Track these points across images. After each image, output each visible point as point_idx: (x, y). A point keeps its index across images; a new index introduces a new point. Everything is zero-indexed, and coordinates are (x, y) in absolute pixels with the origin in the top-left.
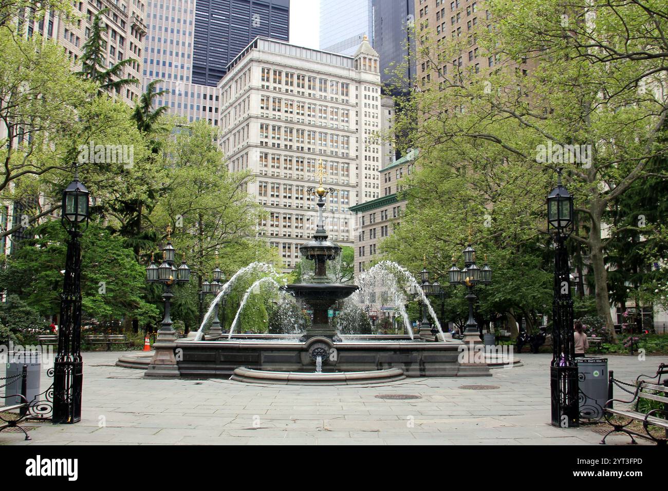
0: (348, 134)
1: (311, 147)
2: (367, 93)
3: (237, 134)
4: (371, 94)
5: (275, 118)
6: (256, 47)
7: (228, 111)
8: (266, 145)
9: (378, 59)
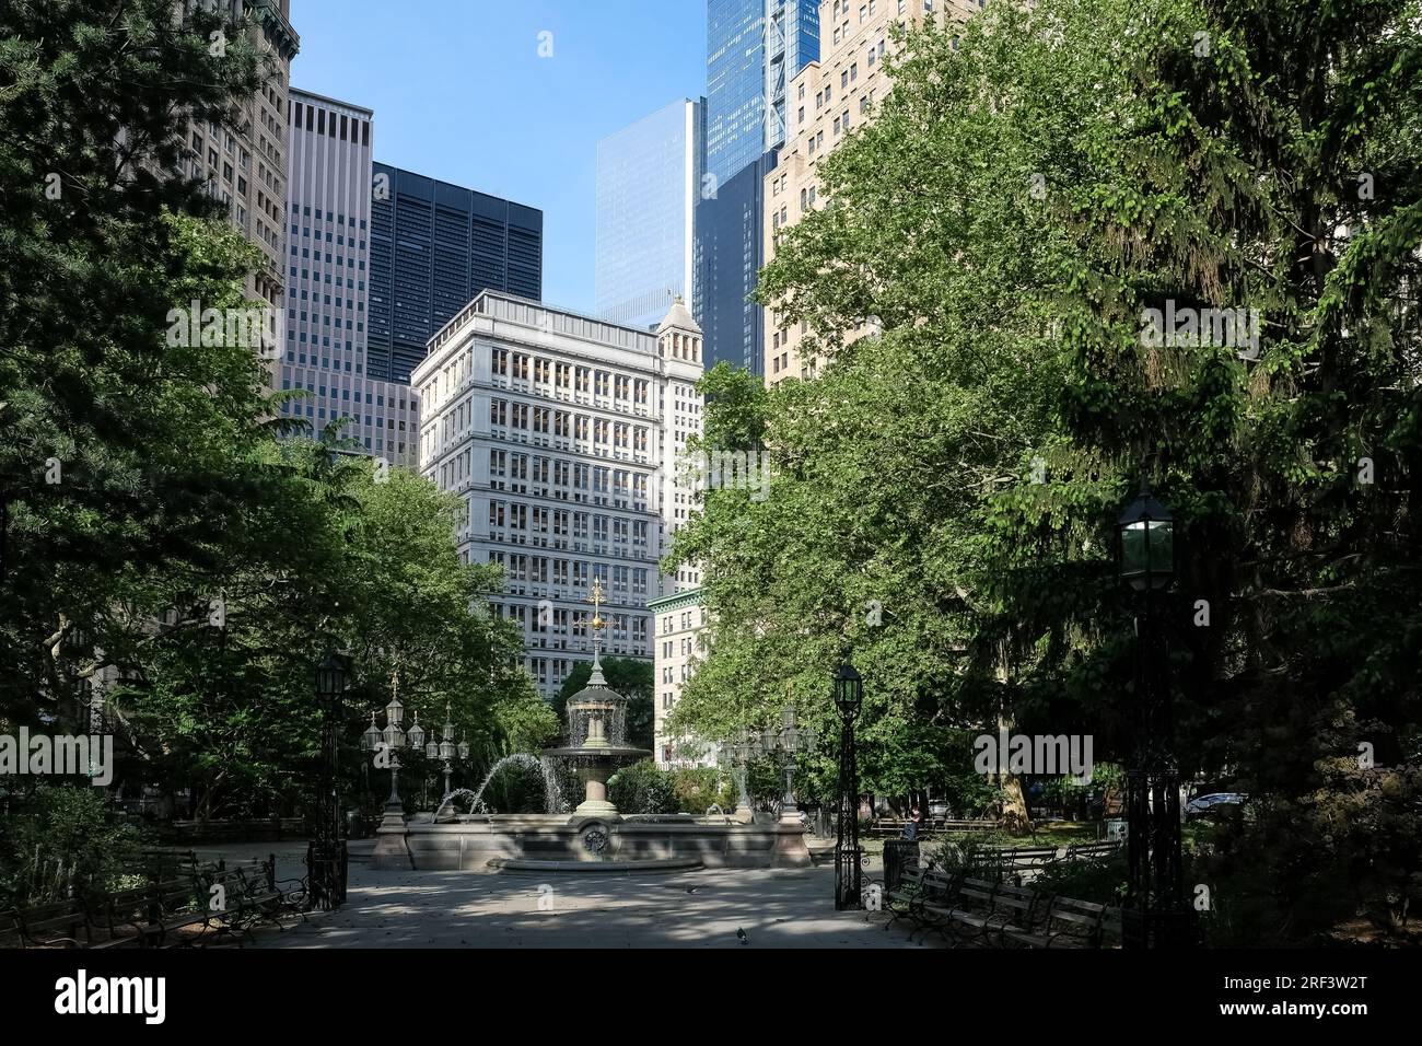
0: (644, 471)
1: (581, 492)
2: (680, 398)
3: (449, 467)
4: (687, 400)
5: (515, 440)
6: (481, 310)
7: (432, 423)
8: (502, 489)
9: (700, 337)
